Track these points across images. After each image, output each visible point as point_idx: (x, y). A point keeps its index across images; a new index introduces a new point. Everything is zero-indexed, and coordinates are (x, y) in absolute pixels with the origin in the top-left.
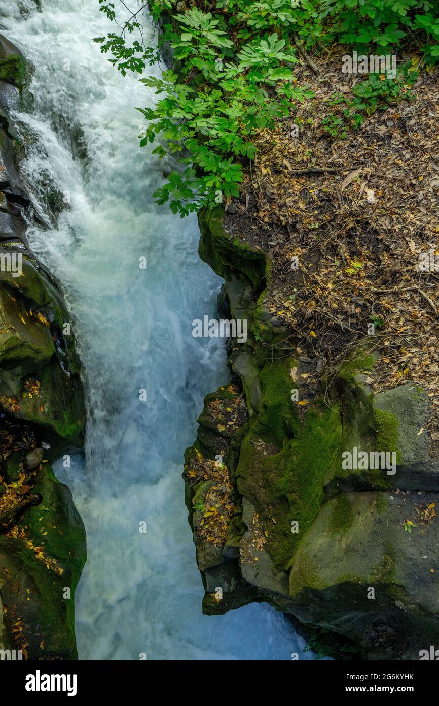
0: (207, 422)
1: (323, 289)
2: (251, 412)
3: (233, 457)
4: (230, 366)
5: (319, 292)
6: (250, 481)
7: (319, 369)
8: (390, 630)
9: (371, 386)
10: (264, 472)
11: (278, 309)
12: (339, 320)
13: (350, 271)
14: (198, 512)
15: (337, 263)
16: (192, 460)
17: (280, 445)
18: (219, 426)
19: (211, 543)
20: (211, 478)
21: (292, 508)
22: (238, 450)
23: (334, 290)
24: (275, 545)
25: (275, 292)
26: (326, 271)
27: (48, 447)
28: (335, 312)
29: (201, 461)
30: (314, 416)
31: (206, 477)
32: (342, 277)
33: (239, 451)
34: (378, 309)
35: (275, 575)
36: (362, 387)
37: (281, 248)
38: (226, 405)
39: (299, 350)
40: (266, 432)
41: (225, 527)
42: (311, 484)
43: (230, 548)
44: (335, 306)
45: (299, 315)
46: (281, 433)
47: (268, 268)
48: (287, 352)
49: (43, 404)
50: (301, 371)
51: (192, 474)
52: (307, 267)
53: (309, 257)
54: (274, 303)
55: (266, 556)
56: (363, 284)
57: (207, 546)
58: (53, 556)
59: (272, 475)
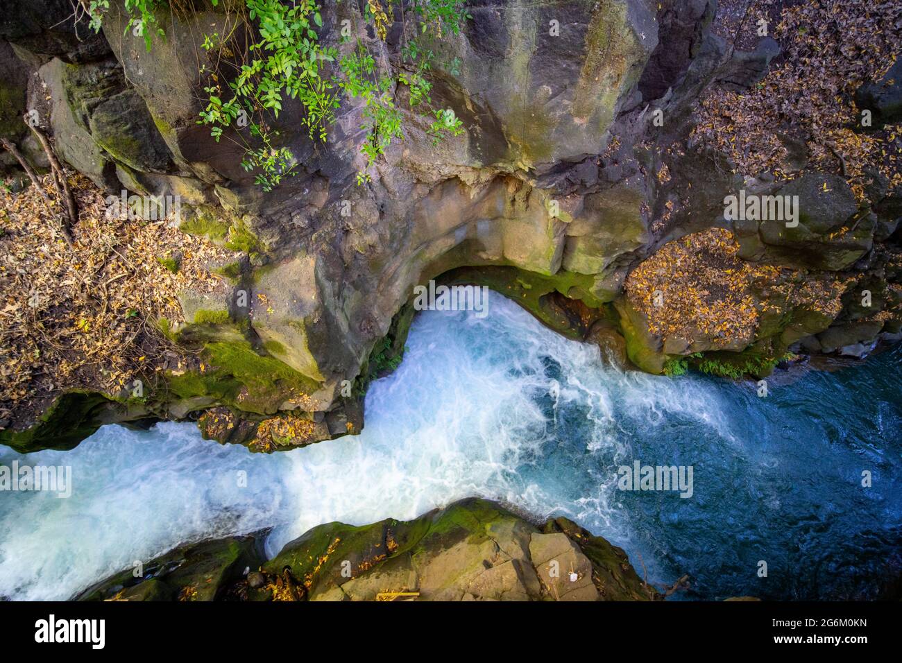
0: (224, 438)
1: (102, 349)
2: (217, 404)
3: (255, 417)
4: (179, 421)
5: (104, 352)
6: (267, 405)
7: (175, 355)
8: (364, 322)
9: (179, 323)
10: (260, 395)
11: (117, 384)
12: (129, 339)
13: (87, 328)
14: (292, 441)
15: (79, 337)
16: (257, 447)
17: (241, 384)
18: (228, 428)
19: (312, 431)
20: (270, 433)
21: (282, 377)
22: (248, 414)
23: (103, 341)
24: (308, 389)
25: (102, 386)
26: (86, 346)
27: (248, 568)
28: (122, 341)
29: (258, 440)
30: (213, 360)
31: (269, 436)
32: (92, 335)
33: (250, 413)
34: (121, 312)
35: (325, 389)
36: (181, 328)
37: (57, 380)
38: (212, 423)
39: (158, 369)
40: (231, 393)
41: (303, 421)
42: (264, 364)
43: (315, 418)
44: (117, 342)
45: (124, 368)
46: (231, 383)
47: (79, 391)
48: (160, 378)
49: (204, 580)
50: (176, 368)
51: (268, 446)
52: (80, 360)
53: (70, 358)
54: (112, 387)
55: (315, 394)
56: (99, 320)
57: (314, 434)
58: (326, 548)
59: (261, 390)
